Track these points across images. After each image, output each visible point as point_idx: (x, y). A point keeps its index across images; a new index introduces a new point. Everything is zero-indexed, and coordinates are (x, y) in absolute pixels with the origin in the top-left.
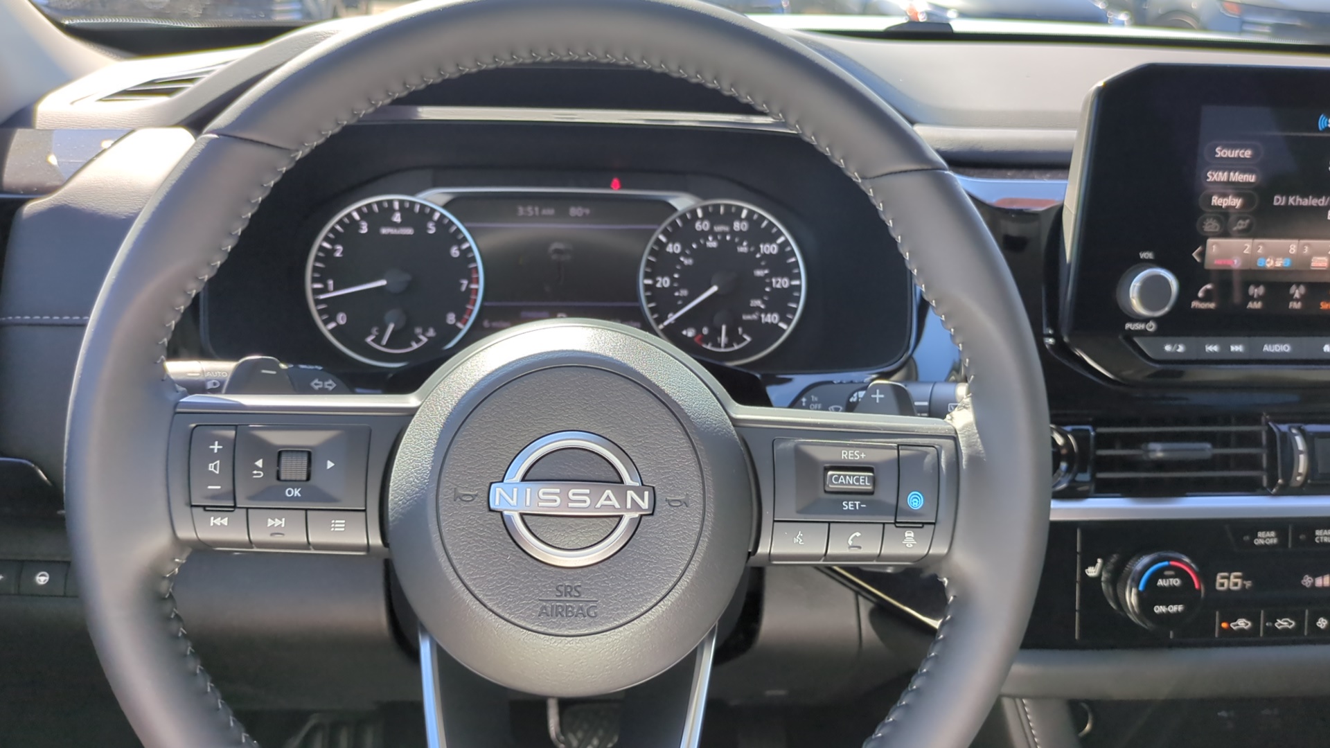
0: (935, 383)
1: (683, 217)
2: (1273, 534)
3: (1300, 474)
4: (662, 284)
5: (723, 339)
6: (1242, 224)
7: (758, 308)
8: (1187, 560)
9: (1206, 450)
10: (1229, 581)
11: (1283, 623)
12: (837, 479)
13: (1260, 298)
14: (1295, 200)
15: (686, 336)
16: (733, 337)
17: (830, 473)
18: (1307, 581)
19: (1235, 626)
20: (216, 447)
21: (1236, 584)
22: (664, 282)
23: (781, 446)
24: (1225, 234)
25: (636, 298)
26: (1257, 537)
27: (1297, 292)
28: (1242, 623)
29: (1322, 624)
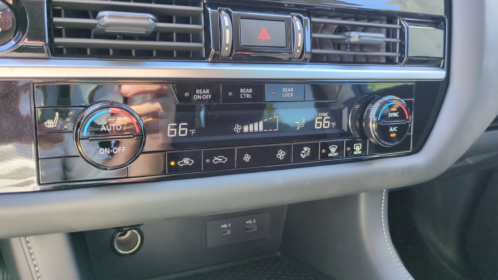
2: (208, 91)
3: (227, 45)
10: (178, 130)
11: (218, 160)
18: (237, 128)
19: (181, 163)
21: (183, 132)
26: (195, 93)
28: (186, 161)
29: (247, 158)
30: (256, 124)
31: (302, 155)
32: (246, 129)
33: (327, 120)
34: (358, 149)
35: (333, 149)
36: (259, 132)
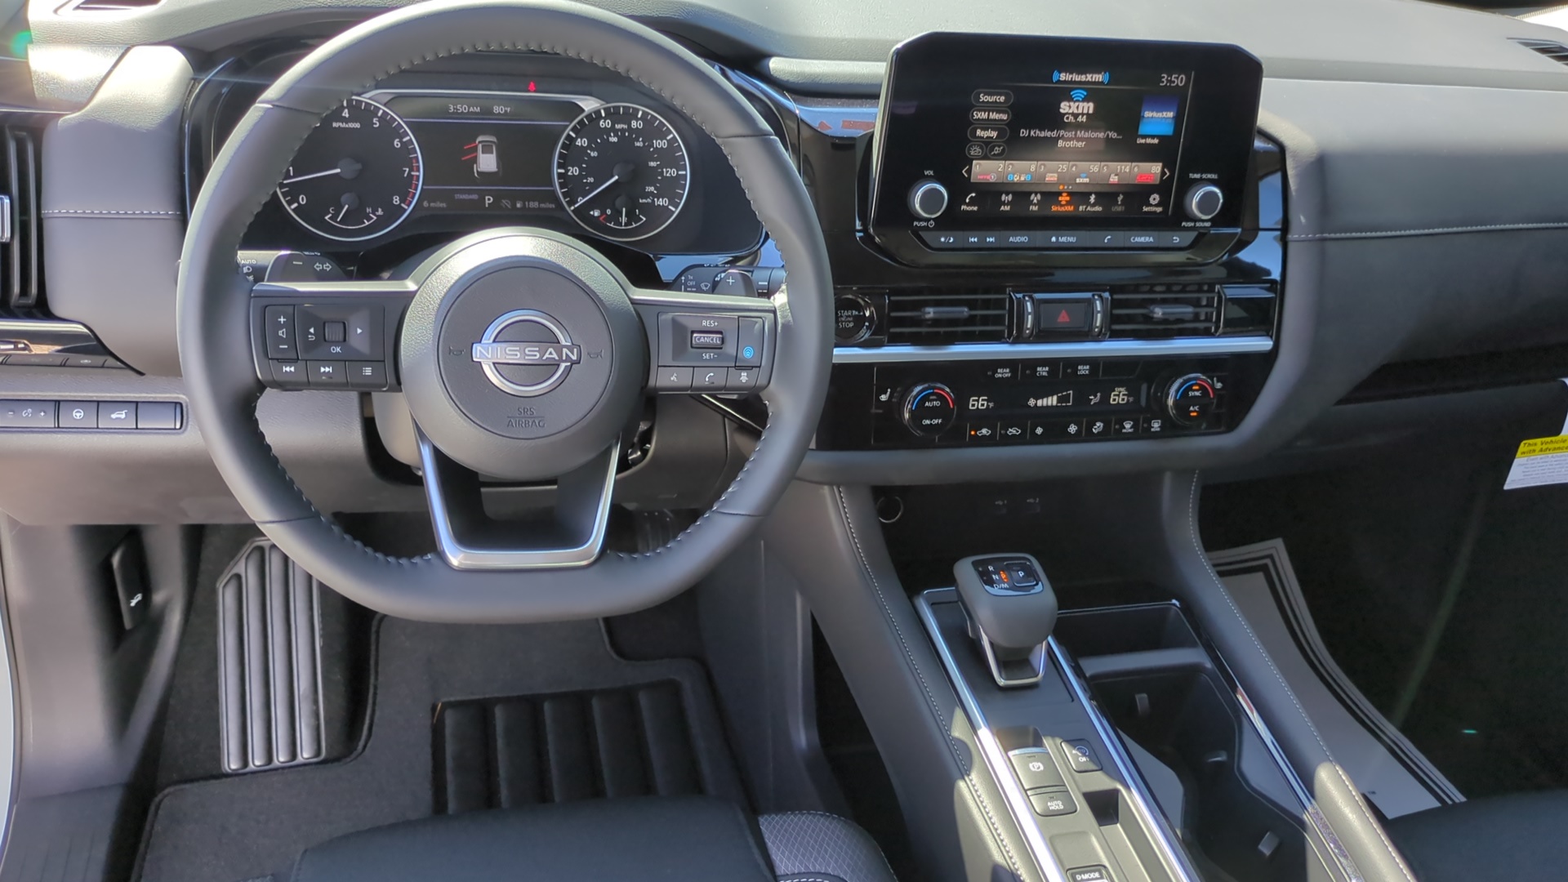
0: (773, 268)
1: (589, 116)
2: (1008, 370)
3: (1028, 329)
4: (572, 172)
5: (624, 219)
6: (997, 150)
7: (652, 194)
8: (948, 390)
9: (965, 311)
10: (978, 403)
11: (1012, 431)
12: (699, 339)
13: (1009, 203)
14: (1035, 133)
15: (593, 216)
16: (632, 218)
17: (695, 335)
18: (1032, 402)
19: (980, 433)
20: (282, 320)
21: (983, 405)
22: (574, 171)
23: (663, 317)
24: (985, 157)
25: (551, 184)
26: (997, 372)
27: (1035, 198)
28: (984, 431)
29: (1039, 431)
30: (1050, 398)
31: (1094, 430)
32: (1039, 403)
33: (1124, 395)
34: (1156, 425)
35: (1128, 426)
36: (1052, 406)
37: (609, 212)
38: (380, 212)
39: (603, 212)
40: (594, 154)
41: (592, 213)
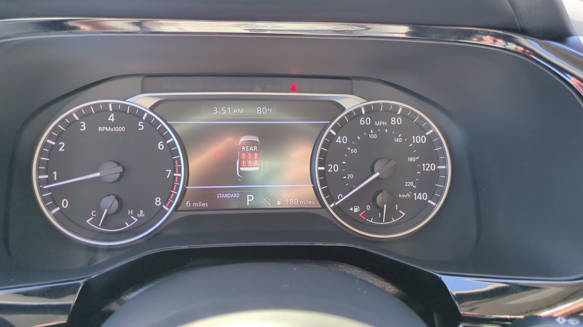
1: (349, 114)
4: (332, 169)
5: (384, 215)
7: (410, 189)
15: (352, 212)
16: (392, 214)
22: (334, 168)
25: (312, 181)
37: (368, 208)
38: (141, 214)
39: (363, 208)
40: (354, 151)
41: (351, 209)
